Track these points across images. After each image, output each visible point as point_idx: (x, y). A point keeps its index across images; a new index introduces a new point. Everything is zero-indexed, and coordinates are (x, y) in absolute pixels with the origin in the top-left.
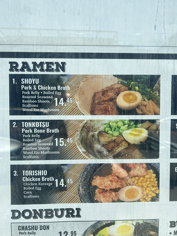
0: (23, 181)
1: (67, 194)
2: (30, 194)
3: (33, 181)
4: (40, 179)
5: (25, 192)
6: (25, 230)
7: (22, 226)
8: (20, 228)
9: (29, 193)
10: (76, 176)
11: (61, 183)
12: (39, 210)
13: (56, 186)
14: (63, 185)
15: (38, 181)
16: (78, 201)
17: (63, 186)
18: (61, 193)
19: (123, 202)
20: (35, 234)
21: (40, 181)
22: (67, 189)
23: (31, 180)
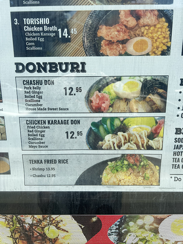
0: (25, 30)
1: (71, 46)
2: (33, 46)
3: (35, 30)
4: (42, 28)
5: (27, 44)
6: (30, 85)
7: (27, 81)
8: (25, 83)
9: (32, 44)
10: (81, 25)
11: (65, 34)
12: (43, 63)
13: (60, 37)
14: (66, 35)
15: (41, 30)
16: (83, 55)
17: (66, 37)
18: (65, 45)
19: (131, 55)
20: (40, 89)
21: (42, 30)
22: (71, 40)
23: (33, 29)
